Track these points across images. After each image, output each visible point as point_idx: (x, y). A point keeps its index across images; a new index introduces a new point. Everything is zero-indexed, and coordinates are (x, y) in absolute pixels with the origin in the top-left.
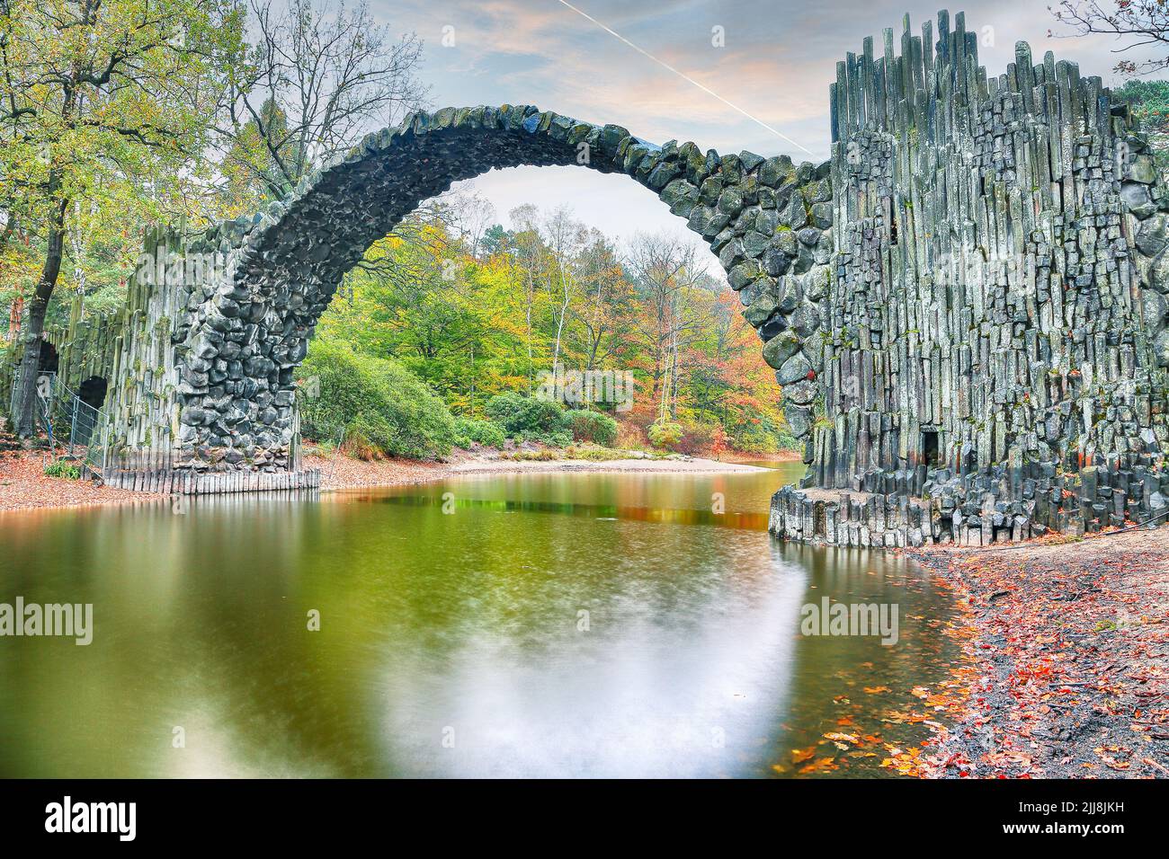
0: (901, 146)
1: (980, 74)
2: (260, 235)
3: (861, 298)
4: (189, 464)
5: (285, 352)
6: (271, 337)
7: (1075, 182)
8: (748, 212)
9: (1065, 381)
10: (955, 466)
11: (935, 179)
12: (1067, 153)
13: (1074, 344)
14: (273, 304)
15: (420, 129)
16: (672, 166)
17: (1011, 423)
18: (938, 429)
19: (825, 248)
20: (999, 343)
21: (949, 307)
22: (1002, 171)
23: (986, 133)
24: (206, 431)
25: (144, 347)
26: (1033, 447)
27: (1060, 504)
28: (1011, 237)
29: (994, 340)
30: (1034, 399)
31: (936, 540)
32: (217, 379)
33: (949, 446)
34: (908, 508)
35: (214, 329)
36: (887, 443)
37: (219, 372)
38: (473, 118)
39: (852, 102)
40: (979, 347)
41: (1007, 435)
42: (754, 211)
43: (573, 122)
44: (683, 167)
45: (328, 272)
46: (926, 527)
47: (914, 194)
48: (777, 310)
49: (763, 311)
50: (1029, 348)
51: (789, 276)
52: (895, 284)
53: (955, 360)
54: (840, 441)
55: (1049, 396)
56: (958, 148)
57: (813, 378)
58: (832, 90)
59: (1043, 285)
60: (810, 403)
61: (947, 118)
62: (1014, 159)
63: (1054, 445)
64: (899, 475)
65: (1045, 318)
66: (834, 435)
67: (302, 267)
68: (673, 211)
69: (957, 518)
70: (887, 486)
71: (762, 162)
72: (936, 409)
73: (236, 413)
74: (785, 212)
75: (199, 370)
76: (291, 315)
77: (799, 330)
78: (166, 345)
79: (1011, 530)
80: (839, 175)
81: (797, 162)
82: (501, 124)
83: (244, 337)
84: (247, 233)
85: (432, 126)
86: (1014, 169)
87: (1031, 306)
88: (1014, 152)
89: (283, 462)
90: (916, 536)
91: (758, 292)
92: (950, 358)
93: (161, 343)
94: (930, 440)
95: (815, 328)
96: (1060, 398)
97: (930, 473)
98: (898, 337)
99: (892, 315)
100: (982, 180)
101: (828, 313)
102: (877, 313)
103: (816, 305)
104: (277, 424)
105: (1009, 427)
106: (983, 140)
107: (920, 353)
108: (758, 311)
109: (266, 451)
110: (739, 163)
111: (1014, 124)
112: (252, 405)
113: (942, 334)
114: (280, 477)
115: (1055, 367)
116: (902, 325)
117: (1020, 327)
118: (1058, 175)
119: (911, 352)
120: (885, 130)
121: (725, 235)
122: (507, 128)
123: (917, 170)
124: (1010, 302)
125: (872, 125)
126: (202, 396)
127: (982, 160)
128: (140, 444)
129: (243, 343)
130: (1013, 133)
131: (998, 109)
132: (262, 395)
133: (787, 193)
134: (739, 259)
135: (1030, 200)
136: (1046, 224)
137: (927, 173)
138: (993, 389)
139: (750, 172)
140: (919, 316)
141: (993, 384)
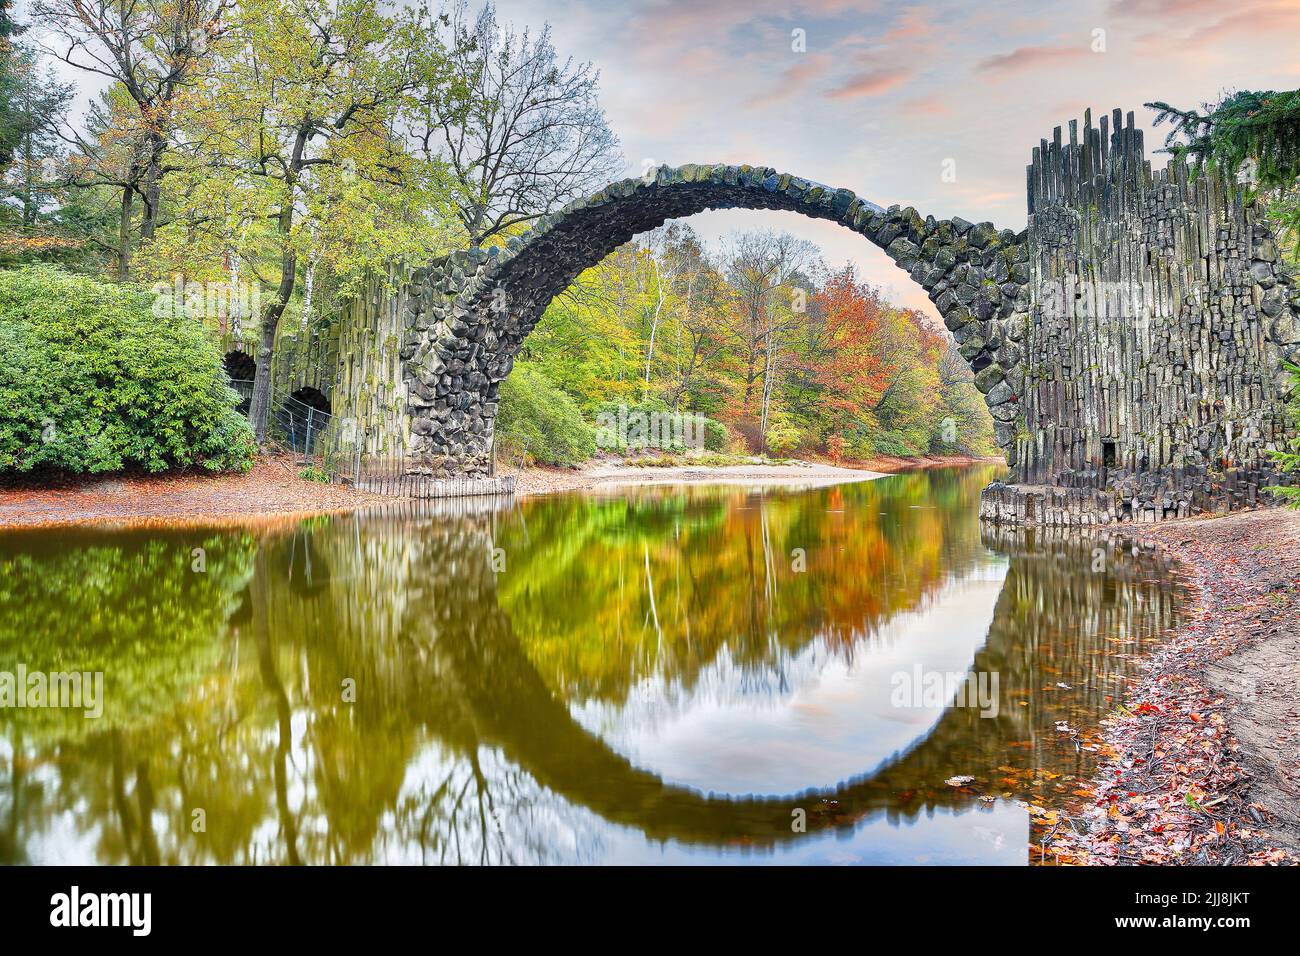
0: (1084, 221)
1: (1146, 166)
2: (499, 266)
3: (1054, 341)
4: (418, 470)
5: (496, 368)
6: (488, 354)
7: (1218, 259)
8: (959, 268)
9: (1212, 408)
10: (1130, 467)
11: (1111, 250)
12: (1213, 236)
13: (1218, 381)
14: (494, 325)
15: (664, 181)
16: (896, 226)
17: (1174, 437)
18: (1115, 441)
19: (1024, 300)
20: (1163, 379)
21: (1123, 350)
22: (1164, 249)
23: (1152, 216)
24: (430, 440)
25: (376, 363)
26: (1190, 454)
27: (1210, 493)
28: (1171, 300)
29: (1159, 378)
30: (1190, 420)
31: (1120, 519)
32: (444, 393)
33: (1125, 454)
34: (1098, 497)
35: (446, 348)
36: (1076, 451)
37: (445, 387)
38: (716, 176)
39: (1045, 182)
40: (1148, 382)
41: (1172, 446)
42: (964, 266)
43: (808, 184)
44: (904, 227)
45: (543, 295)
46: (1112, 510)
47: (1095, 261)
48: (985, 347)
49: (975, 349)
50: (1186, 383)
51: (994, 321)
52: (1080, 330)
53: (1129, 391)
54: (1041, 449)
55: (1201, 418)
56: (1129, 226)
57: (1014, 400)
58: (1028, 171)
59: (1195, 337)
60: (1012, 420)
61: (1120, 200)
62: (1173, 238)
63: (1205, 453)
64: (1086, 474)
65: (1196, 363)
66: (1036, 444)
67: (523, 293)
68: (898, 265)
69: (1135, 504)
70: (1078, 482)
71: (972, 227)
72: (1114, 426)
73: (454, 424)
74: (990, 269)
75: (430, 385)
76: (506, 334)
77: (1004, 364)
78: (395, 361)
79: (1176, 511)
80: (1035, 242)
81: (999, 228)
82: (741, 182)
83: (469, 355)
84: (482, 264)
85: (676, 180)
86: (1173, 247)
87: (1187, 353)
88: (1173, 233)
89: (485, 469)
90: (1105, 517)
91: (970, 333)
92: (1125, 389)
93: (391, 361)
94: (1109, 448)
95: (1016, 362)
96: (1209, 420)
97: (1110, 473)
98: (1083, 371)
99: (1078, 354)
100: (1149, 254)
101: (1027, 351)
102: (1068, 353)
103: (1017, 345)
104: (484, 434)
105: (1173, 440)
106: (1150, 222)
107: (1101, 384)
108: (971, 348)
109: (474, 459)
110: (953, 227)
111: (1174, 211)
112: (466, 416)
113: (1118, 371)
114: (483, 484)
115: (1205, 398)
116: (1086, 362)
117: (1179, 369)
118: (1205, 253)
119: (1093, 384)
120: (1071, 205)
121: (941, 286)
122: (747, 185)
123: (1096, 240)
124: (1171, 350)
125: (1060, 202)
126: (429, 408)
127: (1148, 238)
128: (378, 452)
129: (466, 361)
130: (1172, 219)
131: (1161, 198)
132: (474, 407)
133: (992, 253)
134: (954, 306)
135: (1185, 273)
136: (1197, 292)
137: (1105, 244)
138: (1159, 413)
139: (961, 235)
140: (1099, 356)
141: (1160, 409)
